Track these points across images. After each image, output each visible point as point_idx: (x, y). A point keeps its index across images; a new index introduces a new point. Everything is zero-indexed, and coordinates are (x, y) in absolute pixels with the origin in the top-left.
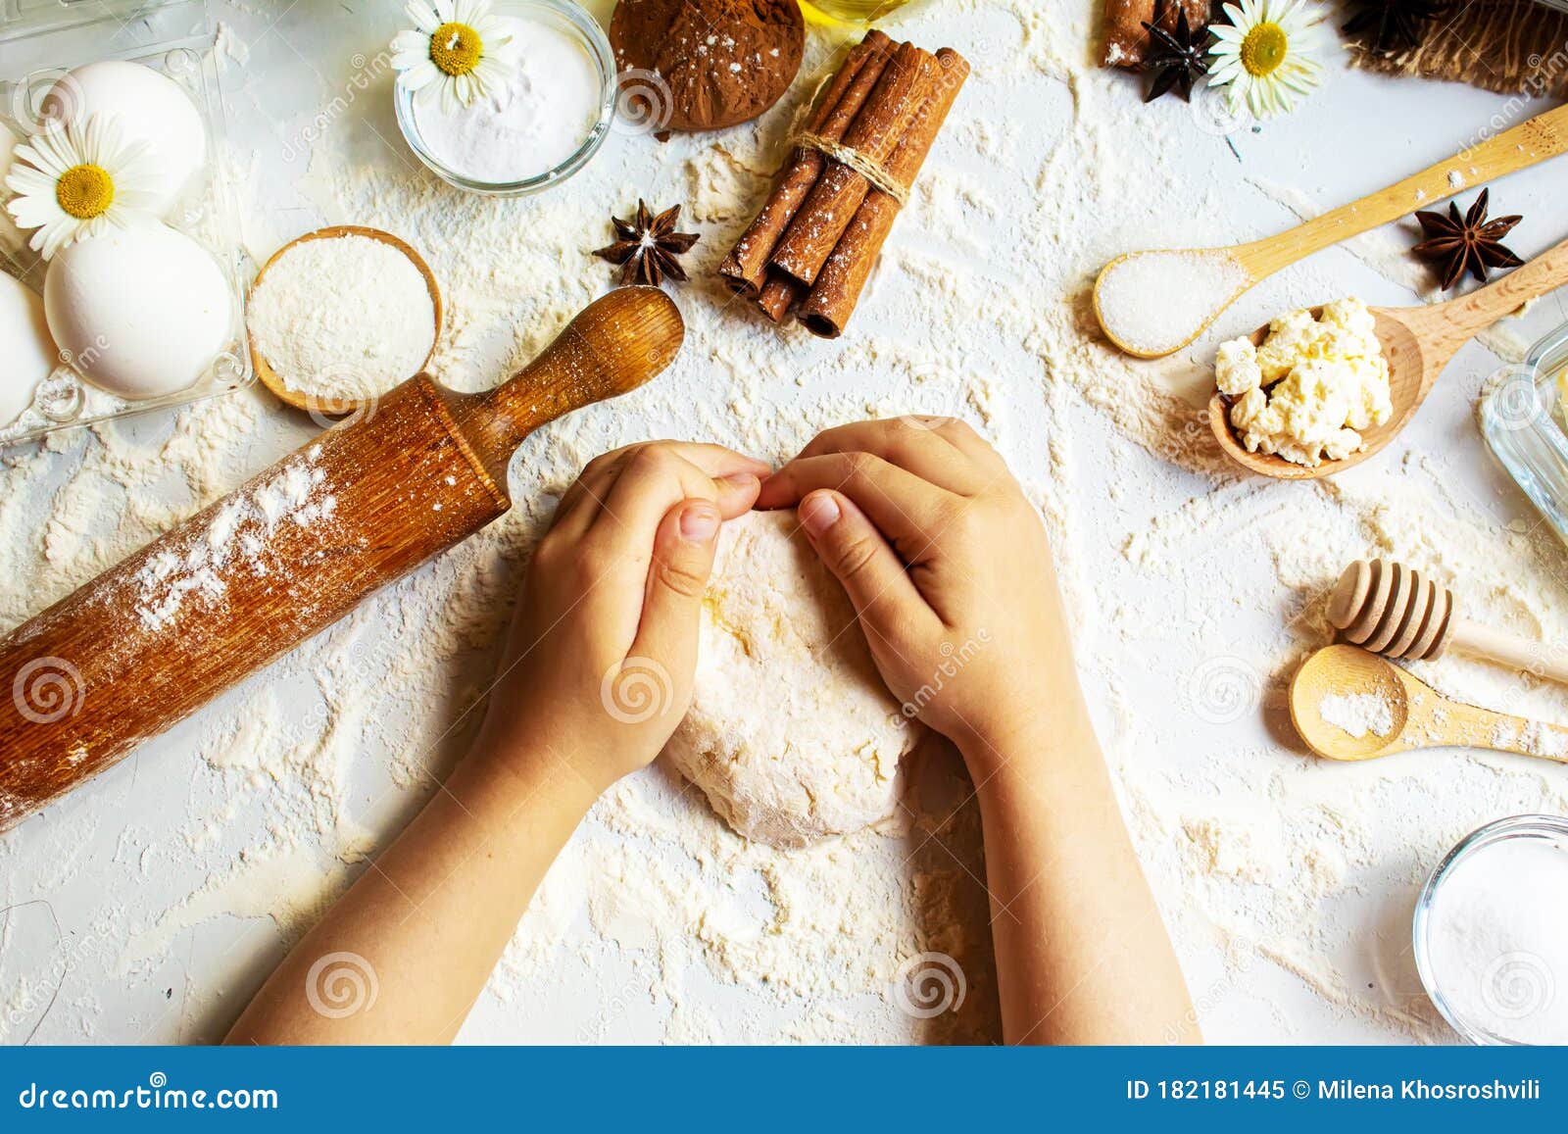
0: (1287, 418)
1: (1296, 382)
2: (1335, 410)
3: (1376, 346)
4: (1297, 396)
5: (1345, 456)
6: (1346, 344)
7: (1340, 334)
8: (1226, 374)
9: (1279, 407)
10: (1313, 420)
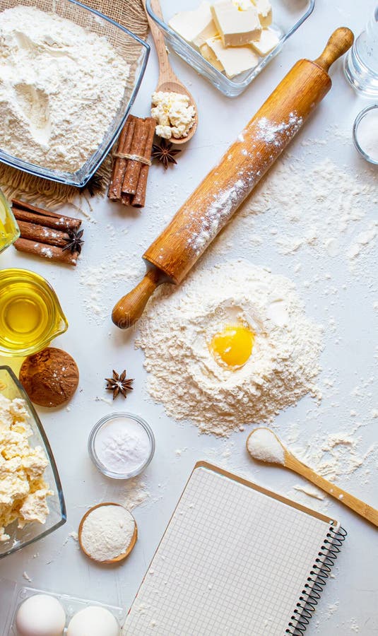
0: (182, 123)
1: (173, 118)
2: (184, 110)
3: (167, 93)
4: (178, 119)
5: (194, 112)
6: (166, 101)
7: (164, 102)
8: (166, 135)
9: (179, 124)
10: (185, 117)
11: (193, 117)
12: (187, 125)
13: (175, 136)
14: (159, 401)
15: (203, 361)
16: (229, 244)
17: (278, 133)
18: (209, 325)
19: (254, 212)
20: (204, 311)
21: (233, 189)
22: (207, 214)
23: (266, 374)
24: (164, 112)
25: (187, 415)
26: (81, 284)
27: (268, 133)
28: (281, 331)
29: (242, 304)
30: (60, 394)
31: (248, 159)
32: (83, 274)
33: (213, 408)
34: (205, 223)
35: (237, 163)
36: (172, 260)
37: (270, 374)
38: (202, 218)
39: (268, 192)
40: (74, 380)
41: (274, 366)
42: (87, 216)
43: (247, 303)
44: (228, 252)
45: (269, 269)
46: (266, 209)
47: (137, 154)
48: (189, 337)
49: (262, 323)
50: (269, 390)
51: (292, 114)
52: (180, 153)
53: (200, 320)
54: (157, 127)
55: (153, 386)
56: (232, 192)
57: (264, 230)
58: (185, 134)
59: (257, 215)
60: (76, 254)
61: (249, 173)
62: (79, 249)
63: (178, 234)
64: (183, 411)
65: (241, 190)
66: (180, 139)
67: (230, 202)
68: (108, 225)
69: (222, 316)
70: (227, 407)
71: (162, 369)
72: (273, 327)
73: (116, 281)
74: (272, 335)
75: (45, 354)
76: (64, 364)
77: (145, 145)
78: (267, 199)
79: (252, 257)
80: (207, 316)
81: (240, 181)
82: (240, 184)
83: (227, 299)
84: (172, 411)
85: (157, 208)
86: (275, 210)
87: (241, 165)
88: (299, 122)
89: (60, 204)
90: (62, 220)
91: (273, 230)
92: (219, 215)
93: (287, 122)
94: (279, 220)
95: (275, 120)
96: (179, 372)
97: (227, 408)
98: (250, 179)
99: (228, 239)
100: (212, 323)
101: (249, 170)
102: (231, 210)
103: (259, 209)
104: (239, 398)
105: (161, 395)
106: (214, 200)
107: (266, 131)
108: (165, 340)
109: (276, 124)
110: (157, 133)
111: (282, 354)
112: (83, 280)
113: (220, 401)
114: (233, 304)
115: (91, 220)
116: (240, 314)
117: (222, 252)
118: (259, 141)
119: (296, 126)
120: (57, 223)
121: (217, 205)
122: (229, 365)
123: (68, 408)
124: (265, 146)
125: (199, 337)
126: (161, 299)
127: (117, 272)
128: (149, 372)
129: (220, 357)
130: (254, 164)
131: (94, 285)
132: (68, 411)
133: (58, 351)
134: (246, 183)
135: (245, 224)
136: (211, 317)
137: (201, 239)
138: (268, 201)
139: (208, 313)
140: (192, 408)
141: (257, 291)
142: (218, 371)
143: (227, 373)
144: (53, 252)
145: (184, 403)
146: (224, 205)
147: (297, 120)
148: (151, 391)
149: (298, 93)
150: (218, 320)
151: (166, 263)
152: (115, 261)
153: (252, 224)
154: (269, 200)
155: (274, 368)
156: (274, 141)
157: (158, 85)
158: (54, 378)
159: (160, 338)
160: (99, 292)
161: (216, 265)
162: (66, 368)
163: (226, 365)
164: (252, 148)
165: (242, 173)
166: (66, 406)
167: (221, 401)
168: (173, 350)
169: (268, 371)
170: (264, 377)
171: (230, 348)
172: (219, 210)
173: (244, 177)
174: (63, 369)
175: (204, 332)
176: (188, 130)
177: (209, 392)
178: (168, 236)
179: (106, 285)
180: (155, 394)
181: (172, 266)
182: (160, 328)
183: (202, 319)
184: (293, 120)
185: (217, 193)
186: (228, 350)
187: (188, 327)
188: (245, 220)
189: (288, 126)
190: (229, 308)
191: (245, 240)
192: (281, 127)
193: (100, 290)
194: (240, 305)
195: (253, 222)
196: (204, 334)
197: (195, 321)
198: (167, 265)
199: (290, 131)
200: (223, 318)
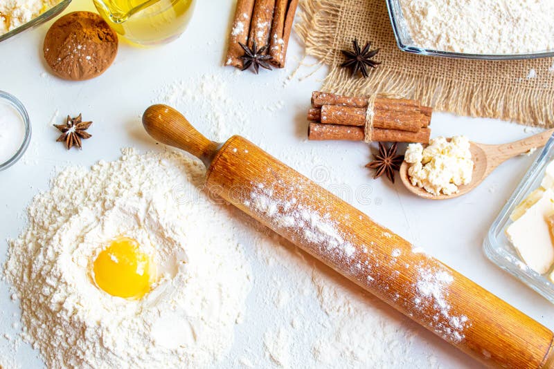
0: (428, 175)
1: (434, 163)
2: (448, 176)
3: (470, 156)
4: (433, 168)
5: (450, 194)
6: (456, 151)
7: (455, 147)
8: (409, 154)
9: (426, 170)
11: (441, 192)
12: (427, 181)
13: (410, 169)
14: (54, 184)
15: (99, 226)
16: (271, 261)
17: (433, 301)
18: (150, 232)
19: (320, 291)
20: (166, 221)
21: (341, 241)
22: (300, 207)
23: (80, 314)
24: (440, 149)
25: (34, 221)
26: (203, 77)
27: (431, 285)
28: (145, 336)
29: (181, 276)
30: (58, 57)
31: (387, 258)
32: (215, 78)
33: (37, 249)
34: (287, 206)
35: (381, 243)
36: (233, 165)
37: (78, 319)
38: (294, 200)
39: (352, 311)
40: (76, 74)
41: (91, 324)
42: (292, 75)
43: (182, 282)
44: (261, 261)
45: (240, 321)
46: (327, 310)
47: (376, 116)
48: (128, 203)
49: (155, 305)
50: (60, 324)
51: (464, 319)
52: (390, 182)
53: (154, 216)
54: (419, 145)
55: (72, 174)
56: (336, 240)
57: (297, 309)
58: (415, 181)
59: (318, 297)
60: (239, 63)
61: (367, 262)
62: (246, 67)
63: (269, 170)
64: (38, 214)
65: (341, 253)
66: (408, 177)
67: (322, 239)
68: (282, 102)
69: (164, 250)
70: (39, 267)
71: (93, 181)
72: (149, 322)
73: (209, 117)
74: (139, 321)
75: (109, 37)
76: (96, 59)
77: (389, 128)
78: (342, 309)
79: (257, 295)
80: (160, 227)
81: (354, 249)
82: (350, 250)
83: (187, 253)
84: (39, 201)
85: (312, 161)
86: (327, 324)
87: (376, 248)
88: (456, 334)
89: (303, 40)
90: (281, 41)
91: (297, 323)
92: (302, 225)
93: (452, 313)
94: (314, 330)
95: (453, 294)
96: (86, 199)
97: (36, 267)
98: (359, 266)
99: (278, 258)
100: (153, 237)
101: (372, 261)
102: (312, 246)
103: (326, 299)
104: (48, 280)
105: (61, 186)
106: (322, 214)
107: (432, 281)
108: (129, 178)
109: (446, 296)
110: (410, 145)
111: (109, 336)
112: (208, 77)
113: (45, 255)
114: (181, 263)
115: (287, 81)
116: (168, 276)
117: (259, 252)
118: (417, 272)
119: (449, 330)
120: (276, 36)
121: (315, 219)
122: (95, 263)
123: (45, 74)
124: (411, 283)
125: (132, 219)
126: (187, 173)
127: (222, 119)
128: (92, 168)
129: (105, 249)
130: (381, 268)
131: (202, 92)
132: (41, 75)
133: (114, 52)
134: (353, 261)
135: (303, 281)
136: (160, 232)
137: (264, 203)
138: (338, 311)
139: (164, 226)
140: (41, 224)
141: (204, 300)
142: (86, 249)
143: (84, 262)
144: (238, 36)
145: (49, 213)
146: (316, 230)
147: (458, 330)
148: (66, 174)
149: (499, 326)
150: (158, 247)
151: (226, 156)
152: (235, 114)
153: (303, 291)
154: (341, 314)
155: (88, 323)
156: (420, 296)
157: (479, 144)
158: (77, 46)
159: (133, 173)
160: (194, 98)
161: (241, 246)
162: (90, 60)
163: (94, 259)
164: (403, 263)
165: (366, 251)
166: (47, 70)
167: (45, 257)
168: (114, 187)
169: (83, 316)
170: (75, 311)
171: (117, 261)
172: (308, 224)
173: (361, 256)
174: (89, 58)
175: (140, 225)
176: (421, 185)
177: (56, 238)
178: (266, 159)
179: (204, 106)
180: (62, 178)
181: (225, 167)
182: (145, 172)
183: (155, 219)
184: (456, 322)
185: (332, 219)
186: (114, 258)
187: (143, 200)
188: (308, 281)
189: (447, 316)
190: (175, 259)
191: (279, 283)
192: (442, 304)
193: (197, 99)
194: (180, 273)
195: (307, 292)
196: (137, 227)
197: (151, 208)
198: (225, 159)
199: (440, 321)
200: (163, 253)
